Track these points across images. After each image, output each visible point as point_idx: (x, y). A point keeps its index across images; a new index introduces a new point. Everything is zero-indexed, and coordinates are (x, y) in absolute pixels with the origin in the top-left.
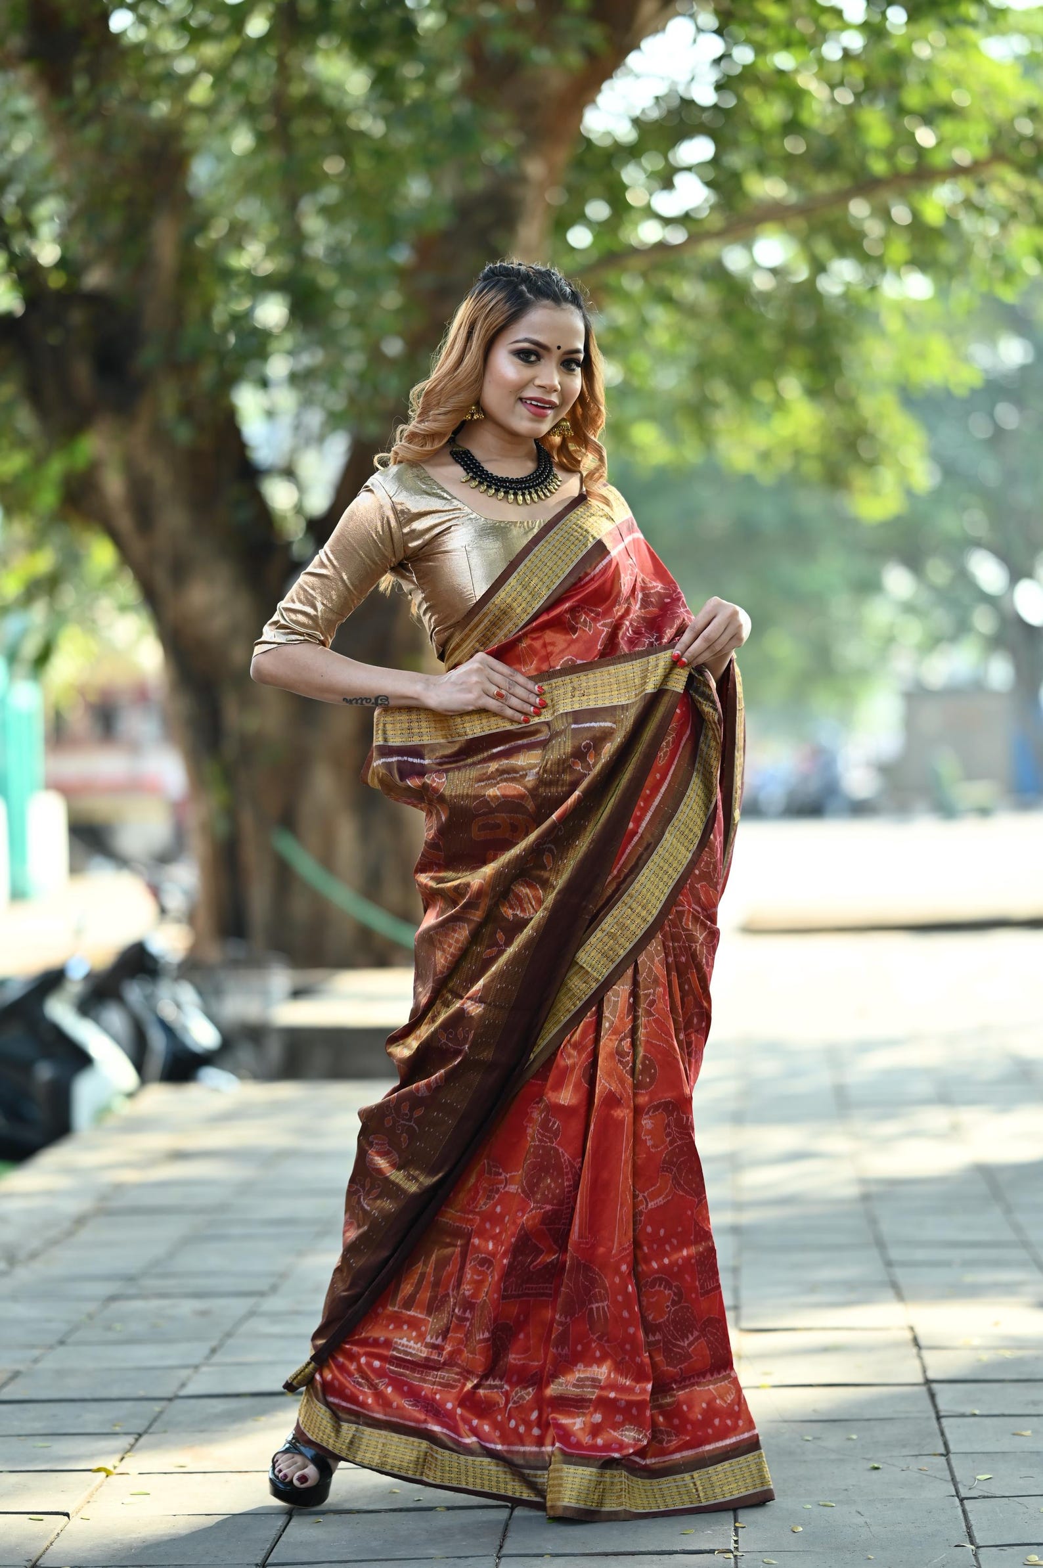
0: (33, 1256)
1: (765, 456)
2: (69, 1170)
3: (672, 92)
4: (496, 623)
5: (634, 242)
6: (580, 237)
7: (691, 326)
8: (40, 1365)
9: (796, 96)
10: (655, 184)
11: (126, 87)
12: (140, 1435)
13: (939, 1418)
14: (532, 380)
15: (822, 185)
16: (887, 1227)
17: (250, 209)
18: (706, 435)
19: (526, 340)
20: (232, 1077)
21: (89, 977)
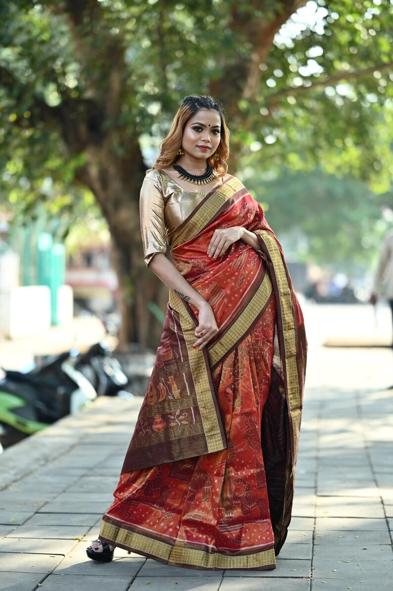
0: (55, 459)
1: (339, 168)
2: (69, 427)
3: (308, 30)
4: (190, 231)
5: (291, 85)
6: (271, 83)
7: (312, 118)
8: (55, 500)
9: (354, 32)
10: (300, 64)
11: (103, 23)
12: (92, 527)
13: (389, 531)
14: (200, 139)
15: (363, 66)
16: (374, 459)
17: (149, 69)
18: (316, 159)
19: (197, 123)
20: (131, 395)
21: (79, 356)
